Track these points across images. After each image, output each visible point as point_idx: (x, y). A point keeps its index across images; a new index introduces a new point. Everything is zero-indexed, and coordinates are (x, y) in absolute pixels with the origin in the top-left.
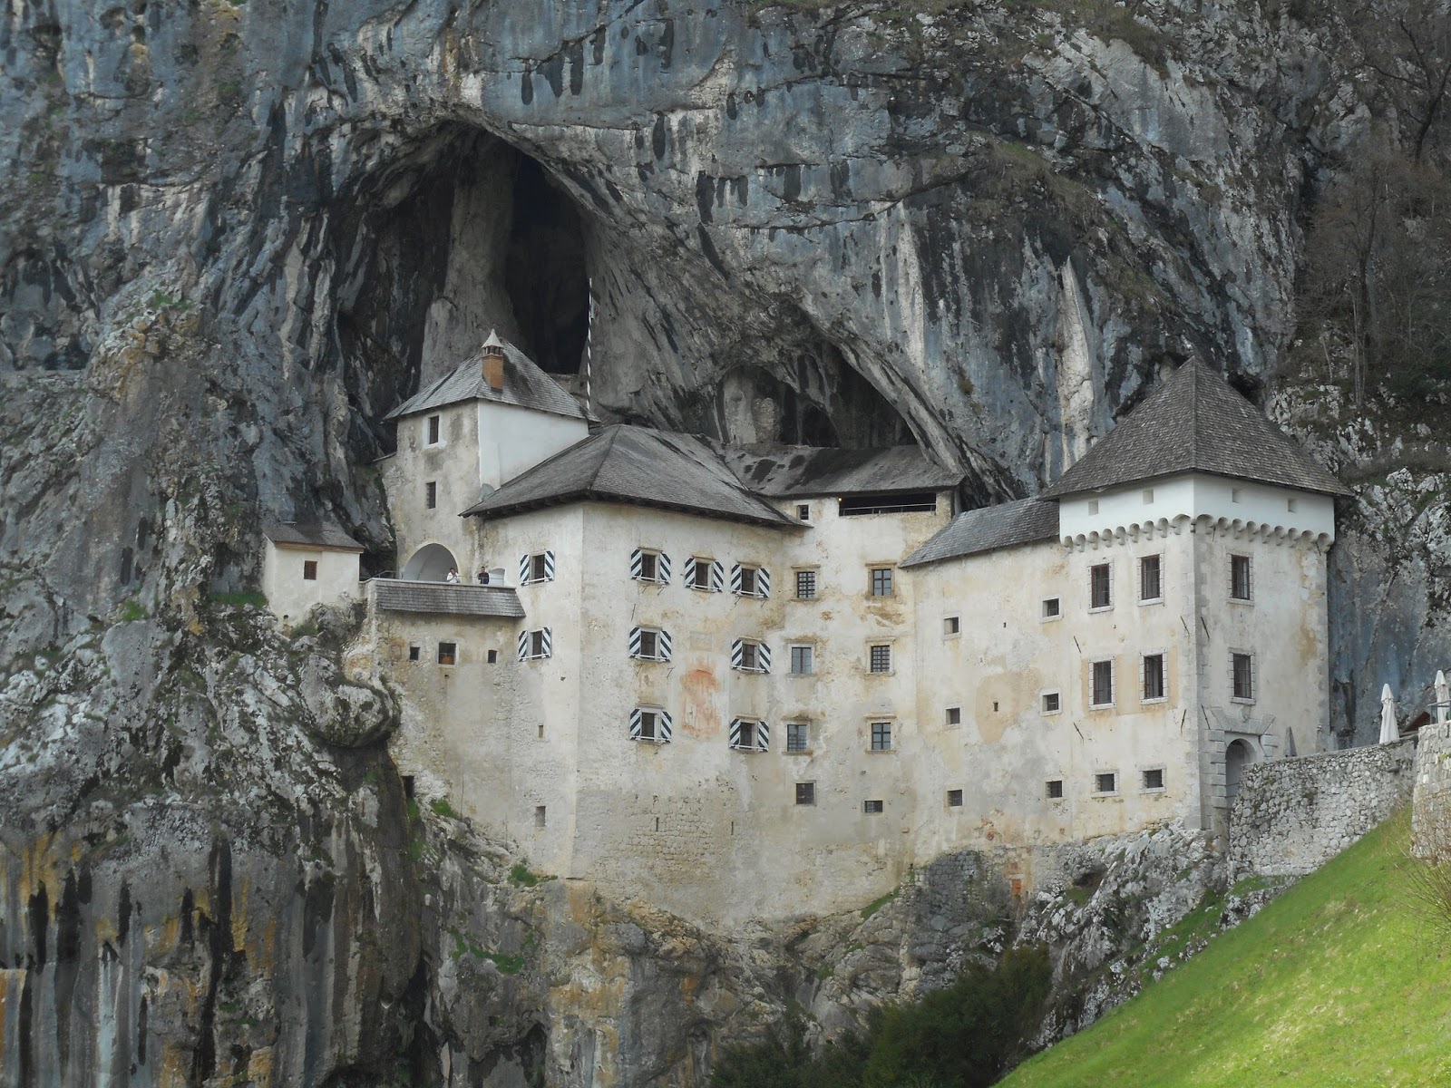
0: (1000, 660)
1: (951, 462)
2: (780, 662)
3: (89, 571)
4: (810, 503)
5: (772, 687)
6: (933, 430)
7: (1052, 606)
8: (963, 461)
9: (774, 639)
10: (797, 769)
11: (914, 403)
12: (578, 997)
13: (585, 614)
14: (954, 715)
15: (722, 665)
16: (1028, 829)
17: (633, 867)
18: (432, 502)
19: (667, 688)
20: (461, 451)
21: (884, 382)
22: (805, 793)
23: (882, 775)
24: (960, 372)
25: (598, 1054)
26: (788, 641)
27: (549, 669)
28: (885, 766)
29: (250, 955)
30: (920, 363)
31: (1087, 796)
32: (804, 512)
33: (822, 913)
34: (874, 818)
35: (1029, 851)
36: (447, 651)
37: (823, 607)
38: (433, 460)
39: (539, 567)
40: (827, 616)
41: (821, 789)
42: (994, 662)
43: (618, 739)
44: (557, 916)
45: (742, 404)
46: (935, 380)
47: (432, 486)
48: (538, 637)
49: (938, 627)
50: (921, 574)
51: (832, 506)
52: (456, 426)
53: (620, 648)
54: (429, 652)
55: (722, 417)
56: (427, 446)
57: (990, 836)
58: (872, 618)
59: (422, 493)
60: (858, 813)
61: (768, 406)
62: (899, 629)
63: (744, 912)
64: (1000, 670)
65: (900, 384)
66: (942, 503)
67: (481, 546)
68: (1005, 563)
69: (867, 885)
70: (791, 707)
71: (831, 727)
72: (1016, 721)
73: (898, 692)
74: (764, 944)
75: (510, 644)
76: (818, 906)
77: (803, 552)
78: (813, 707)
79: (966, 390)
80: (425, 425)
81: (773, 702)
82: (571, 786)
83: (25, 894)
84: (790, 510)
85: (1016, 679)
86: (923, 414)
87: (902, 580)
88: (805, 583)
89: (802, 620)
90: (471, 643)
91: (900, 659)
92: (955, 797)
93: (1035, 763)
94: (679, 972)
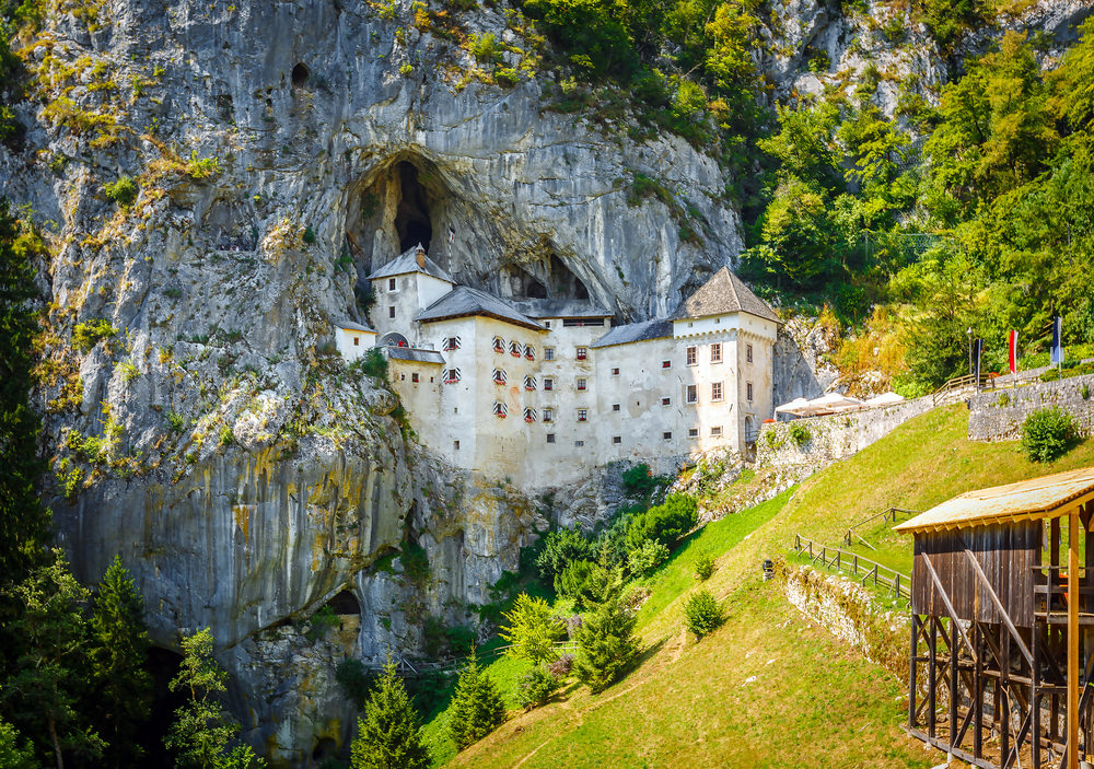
0: (641, 385)
1: (608, 306)
2: (540, 386)
3: (266, 339)
4: (551, 321)
5: (537, 395)
6: (601, 292)
7: (667, 364)
8: (615, 306)
9: (538, 376)
10: (547, 428)
11: (594, 280)
12: (478, 517)
13: (477, 362)
14: (616, 408)
15: (522, 386)
16: (655, 452)
17: (495, 465)
18: (392, 315)
19: (505, 394)
20: (408, 293)
21: (582, 272)
22: (551, 438)
23: (583, 431)
24: (618, 269)
25: (486, 539)
26: (543, 376)
27: (461, 386)
28: (584, 427)
29: (350, 499)
30: (602, 264)
31: (685, 438)
32: (548, 324)
33: (558, 486)
34: (580, 448)
35: (655, 459)
36: (415, 378)
37: (558, 363)
38: (393, 298)
39: (453, 344)
40: (559, 367)
41: (557, 438)
42: (638, 385)
43: (490, 413)
44: (469, 484)
45: (507, 280)
46: (609, 272)
47: (392, 309)
48: (453, 373)
49: (609, 372)
50: (599, 351)
51: (560, 322)
52: (405, 284)
53: (490, 378)
54: (409, 377)
55: (499, 284)
56: (388, 291)
57: (636, 455)
58: (578, 368)
59: (388, 312)
60: (573, 447)
61: (517, 281)
62: (589, 373)
63: (529, 485)
64: (640, 389)
65: (590, 273)
66: (607, 322)
67: (421, 334)
68: (643, 346)
69: (575, 475)
70: (545, 403)
71: (561, 411)
72: (648, 409)
73: (590, 397)
74: (537, 497)
75: (439, 374)
76: (556, 484)
77: (548, 341)
78: (554, 404)
79: (621, 276)
80: (388, 282)
81: (538, 401)
82: (473, 431)
83: (257, 473)
84: (542, 324)
85: (648, 393)
86: (598, 286)
87: (591, 354)
88: (549, 353)
89: (549, 369)
90: (424, 374)
91: (590, 386)
92: (617, 440)
93: (659, 425)
94: (516, 507)
